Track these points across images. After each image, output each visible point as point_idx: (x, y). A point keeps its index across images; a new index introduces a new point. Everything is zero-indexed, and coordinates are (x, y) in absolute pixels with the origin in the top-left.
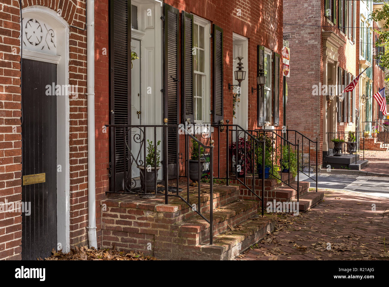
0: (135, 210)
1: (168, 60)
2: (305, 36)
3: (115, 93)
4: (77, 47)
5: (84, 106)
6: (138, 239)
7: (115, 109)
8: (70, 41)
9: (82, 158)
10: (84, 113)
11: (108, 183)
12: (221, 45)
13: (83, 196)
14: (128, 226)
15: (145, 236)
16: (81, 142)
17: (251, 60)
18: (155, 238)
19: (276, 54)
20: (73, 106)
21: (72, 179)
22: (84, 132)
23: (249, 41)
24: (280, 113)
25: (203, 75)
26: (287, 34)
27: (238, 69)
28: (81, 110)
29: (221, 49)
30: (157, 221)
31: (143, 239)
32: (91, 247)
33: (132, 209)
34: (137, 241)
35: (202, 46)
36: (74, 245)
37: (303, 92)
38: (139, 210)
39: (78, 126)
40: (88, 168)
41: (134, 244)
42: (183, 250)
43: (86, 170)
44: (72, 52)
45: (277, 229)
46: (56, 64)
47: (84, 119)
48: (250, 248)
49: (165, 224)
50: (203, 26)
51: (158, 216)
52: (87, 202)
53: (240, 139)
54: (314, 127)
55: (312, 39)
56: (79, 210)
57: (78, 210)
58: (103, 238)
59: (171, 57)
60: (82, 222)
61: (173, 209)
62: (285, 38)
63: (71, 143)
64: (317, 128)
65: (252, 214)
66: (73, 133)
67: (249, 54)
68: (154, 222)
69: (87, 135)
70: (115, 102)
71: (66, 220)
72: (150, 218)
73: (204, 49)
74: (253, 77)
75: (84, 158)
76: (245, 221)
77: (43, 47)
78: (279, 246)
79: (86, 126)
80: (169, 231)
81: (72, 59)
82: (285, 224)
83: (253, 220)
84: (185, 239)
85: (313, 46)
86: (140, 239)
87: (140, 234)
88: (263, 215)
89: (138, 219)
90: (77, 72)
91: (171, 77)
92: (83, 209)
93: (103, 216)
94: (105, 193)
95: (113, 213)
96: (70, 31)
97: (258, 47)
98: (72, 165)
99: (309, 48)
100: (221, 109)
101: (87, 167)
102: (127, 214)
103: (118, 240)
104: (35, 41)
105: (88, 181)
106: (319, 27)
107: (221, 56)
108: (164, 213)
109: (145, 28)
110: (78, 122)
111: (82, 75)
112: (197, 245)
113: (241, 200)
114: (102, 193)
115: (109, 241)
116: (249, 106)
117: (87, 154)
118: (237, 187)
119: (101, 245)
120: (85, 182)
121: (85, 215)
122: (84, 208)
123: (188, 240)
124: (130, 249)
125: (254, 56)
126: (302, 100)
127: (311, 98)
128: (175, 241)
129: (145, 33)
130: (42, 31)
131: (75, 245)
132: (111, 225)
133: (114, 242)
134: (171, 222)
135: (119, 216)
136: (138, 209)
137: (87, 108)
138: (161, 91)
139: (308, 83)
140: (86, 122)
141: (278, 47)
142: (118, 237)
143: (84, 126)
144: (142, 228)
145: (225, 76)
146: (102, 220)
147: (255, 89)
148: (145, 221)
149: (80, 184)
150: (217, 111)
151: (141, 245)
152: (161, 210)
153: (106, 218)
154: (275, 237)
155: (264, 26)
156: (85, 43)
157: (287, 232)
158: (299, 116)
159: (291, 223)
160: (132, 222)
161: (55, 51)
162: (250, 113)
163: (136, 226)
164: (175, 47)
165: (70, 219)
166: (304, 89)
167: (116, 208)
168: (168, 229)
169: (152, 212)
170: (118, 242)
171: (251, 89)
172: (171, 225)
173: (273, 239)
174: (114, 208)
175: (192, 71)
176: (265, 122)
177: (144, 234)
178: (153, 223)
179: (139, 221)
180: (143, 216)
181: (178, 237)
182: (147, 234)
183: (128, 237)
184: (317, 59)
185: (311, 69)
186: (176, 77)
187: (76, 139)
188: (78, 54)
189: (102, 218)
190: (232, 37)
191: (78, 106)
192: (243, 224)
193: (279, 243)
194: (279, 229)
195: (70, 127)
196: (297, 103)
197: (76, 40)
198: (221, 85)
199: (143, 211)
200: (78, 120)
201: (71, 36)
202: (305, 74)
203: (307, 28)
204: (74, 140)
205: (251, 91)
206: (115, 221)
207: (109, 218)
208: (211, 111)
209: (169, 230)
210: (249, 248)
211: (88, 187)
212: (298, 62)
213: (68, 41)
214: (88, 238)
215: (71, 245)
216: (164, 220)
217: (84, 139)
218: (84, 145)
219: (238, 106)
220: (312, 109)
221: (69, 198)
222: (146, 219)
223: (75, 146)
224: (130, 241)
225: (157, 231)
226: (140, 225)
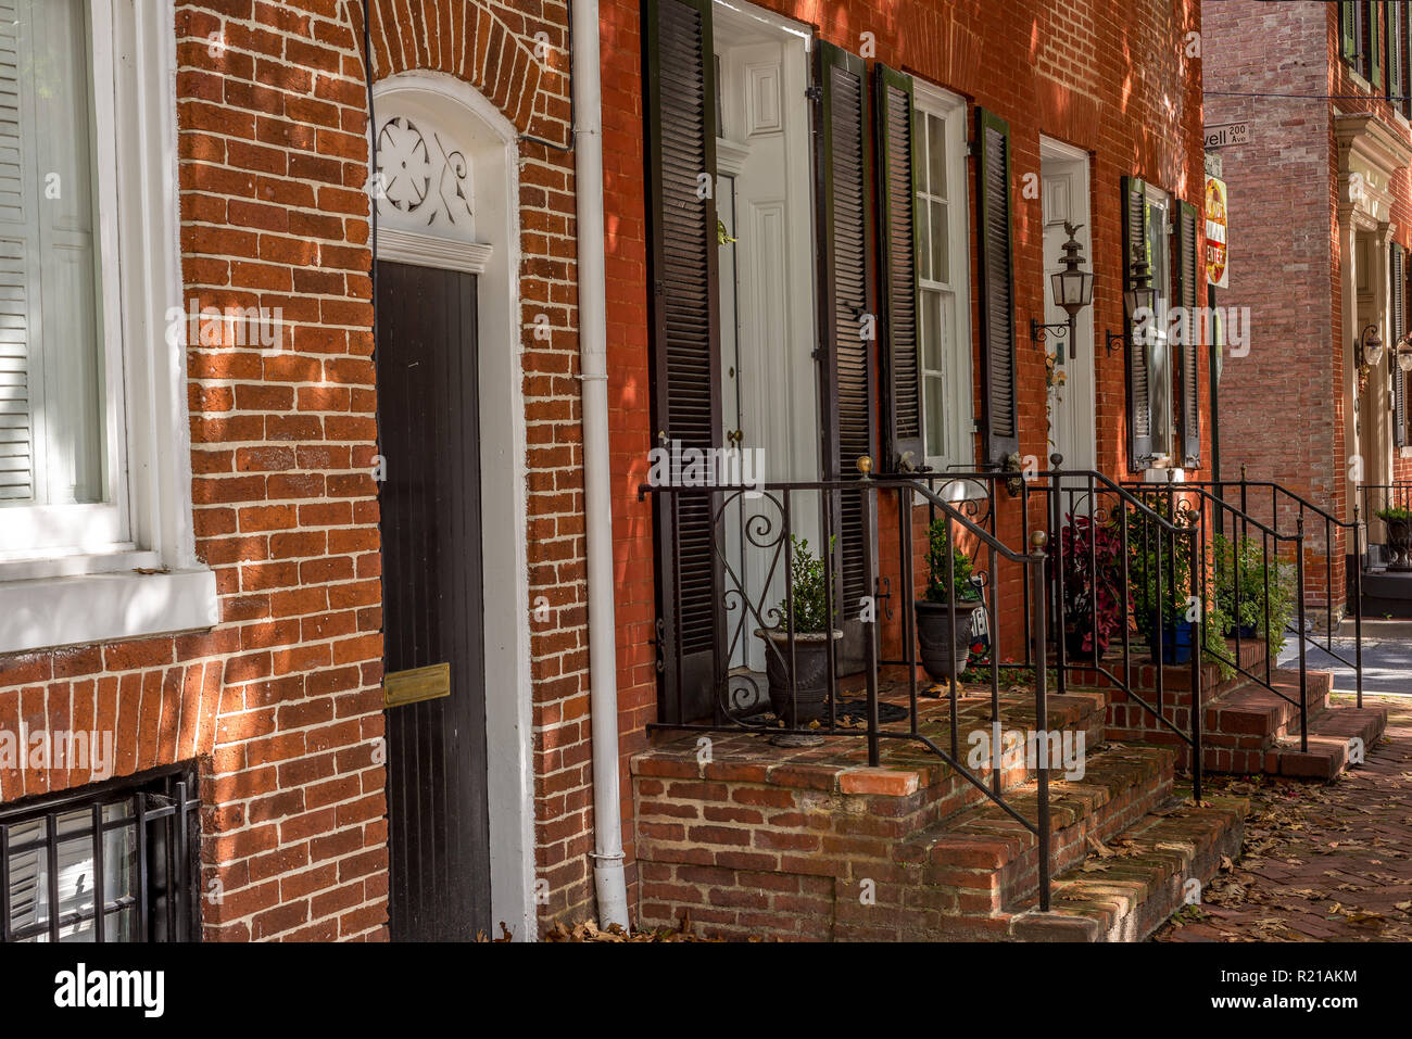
0: (761, 788)
1: (837, 245)
2: (1268, 133)
3: (670, 369)
4: (546, 210)
5: (571, 422)
6: (771, 895)
7: (672, 428)
8: (522, 191)
9: (569, 606)
10: (571, 445)
11: (653, 694)
12: (1005, 183)
13: (577, 744)
14: (736, 848)
15: (801, 881)
16: (563, 550)
17: (1101, 230)
18: (838, 889)
19: (1183, 205)
20: (537, 423)
21: (540, 682)
22: (573, 514)
23: (1093, 162)
24: (1201, 421)
25: (945, 293)
26: (1216, 132)
27: (1064, 267)
28: (562, 434)
29: (1005, 196)
30: (842, 828)
31: (793, 895)
32: (607, 924)
33: (748, 786)
34: (771, 901)
35: (939, 189)
36: (551, 917)
37: (1266, 338)
38: (775, 789)
39: (555, 493)
40: (588, 643)
41: (757, 911)
42: (941, 932)
43: (585, 648)
44: (531, 231)
45: (1250, 851)
46: (475, 275)
47: (572, 468)
48: (1174, 922)
49: (874, 838)
50: (940, 114)
51: (845, 809)
52: (588, 762)
53: (1079, 522)
54: (1314, 467)
55: (1298, 144)
56: (565, 793)
57: (560, 794)
58: (643, 892)
59: (844, 233)
60: (574, 837)
61: (901, 783)
62: (1208, 145)
63: (533, 552)
64: (1324, 469)
65: (1157, 797)
66: (539, 517)
67: (1094, 209)
68: (832, 833)
69: (583, 525)
70: (671, 403)
71: (523, 830)
72: (818, 817)
73: (945, 198)
74: (1111, 292)
75: (577, 605)
76: (1137, 822)
77: (433, 216)
78: (1276, 911)
79: (580, 490)
80: (887, 863)
81: (531, 256)
82: (1274, 828)
83: (1167, 816)
84: (949, 891)
85: (1301, 171)
86: (780, 894)
87: (781, 874)
88: (1197, 798)
89: (772, 821)
90: (546, 301)
91: (845, 304)
92: (577, 788)
93: (642, 812)
94: (644, 728)
95: (678, 802)
96: (521, 156)
97: (1125, 183)
98: (540, 634)
99: (1286, 178)
100: (1011, 412)
101: (587, 637)
102: (731, 804)
103: (697, 897)
104: (407, 195)
105: (590, 688)
106: (1320, 98)
107: (1006, 220)
108: (870, 798)
109: (750, 133)
110: (554, 476)
111: (565, 311)
112: (996, 913)
113: (1114, 746)
114: (635, 730)
115: (667, 903)
116: (1099, 399)
117: (585, 592)
118: (1099, 699)
119: (638, 918)
120: (581, 694)
121: (583, 810)
122: (580, 784)
123: (961, 897)
124: (745, 929)
125: (1110, 214)
126: (1264, 367)
127: (1299, 361)
128: (912, 901)
129: (750, 150)
130: (427, 161)
131: (554, 919)
132: (672, 845)
133: (683, 904)
134: (894, 830)
135: (700, 813)
136: (771, 784)
137: (582, 426)
138: (813, 355)
139: (1284, 307)
140: (581, 478)
141: (1189, 178)
142: (697, 886)
143: (574, 491)
144: (786, 853)
145: (1018, 294)
146: (637, 827)
147: (1118, 337)
148: (797, 830)
149: (566, 698)
150: (997, 422)
151: (783, 914)
152: (859, 788)
153: (653, 820)
154: (1251, 879)
155: (1141, 105)
156: (571, 194)
157: (1292, 861)
158: (1254, 429)
159: (1293, 827)
160: (748, 831)
161: (469, 226)
162: (1104, 423)
163: (766, 847)
164: (857, 195)
165: (537, 826)
166: (1271, 329)
167: (687, 782)
168: (884, 855)
169: (823, 798)
170: (700, 906)
171: (1103, 337)
172: (896, 841)
173: (1248, 886)
174: (680, 782)
175: (913, 279)
176: (1154, 455)
177: (797, 874)
178: (828, 835)
179: (776, 830)
180: (791, 810)
181: (925, 887)
182: (807, 876)
183: (737, 887)
184: (1317, 218)
185: (1295, 253)
186: (861, 304)
187: (549, 540)
188: (548, 235)
189: (636, 820)
190: (1038, 152)
191: (554, 423)
192: (1136, 834)
193: (1275, 903)
194: (1259, 850)
195: (530, 497)
196: (1245, 380)
197: (541, 188)
198: (1009, 325)
199: (788, 793)
200: (554, 470)
201: (527, 174)
202: (1274, 275)
203: (1275, 104)
204: (543, 541)
205: (1103, 344)
206: (687, 829)
207: (666, 820)
208: (976, 423)
209: (888, 861)
210: (1169, 921)
211: (590, 711)
212: (1246, 230)
213: (516, 189)
214: (595, 891)
215: (542, 918)
216: (868, 825)
217: (576, 536)
218: (575, 560)
219: (1060, 399)
220: (1302, 401)
221: (531, 751)
222: (802, 820)
223: (547, 563)
224: (743, 901)
225: (844, 865)
226: (781, 842)
